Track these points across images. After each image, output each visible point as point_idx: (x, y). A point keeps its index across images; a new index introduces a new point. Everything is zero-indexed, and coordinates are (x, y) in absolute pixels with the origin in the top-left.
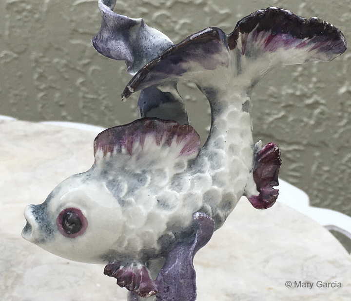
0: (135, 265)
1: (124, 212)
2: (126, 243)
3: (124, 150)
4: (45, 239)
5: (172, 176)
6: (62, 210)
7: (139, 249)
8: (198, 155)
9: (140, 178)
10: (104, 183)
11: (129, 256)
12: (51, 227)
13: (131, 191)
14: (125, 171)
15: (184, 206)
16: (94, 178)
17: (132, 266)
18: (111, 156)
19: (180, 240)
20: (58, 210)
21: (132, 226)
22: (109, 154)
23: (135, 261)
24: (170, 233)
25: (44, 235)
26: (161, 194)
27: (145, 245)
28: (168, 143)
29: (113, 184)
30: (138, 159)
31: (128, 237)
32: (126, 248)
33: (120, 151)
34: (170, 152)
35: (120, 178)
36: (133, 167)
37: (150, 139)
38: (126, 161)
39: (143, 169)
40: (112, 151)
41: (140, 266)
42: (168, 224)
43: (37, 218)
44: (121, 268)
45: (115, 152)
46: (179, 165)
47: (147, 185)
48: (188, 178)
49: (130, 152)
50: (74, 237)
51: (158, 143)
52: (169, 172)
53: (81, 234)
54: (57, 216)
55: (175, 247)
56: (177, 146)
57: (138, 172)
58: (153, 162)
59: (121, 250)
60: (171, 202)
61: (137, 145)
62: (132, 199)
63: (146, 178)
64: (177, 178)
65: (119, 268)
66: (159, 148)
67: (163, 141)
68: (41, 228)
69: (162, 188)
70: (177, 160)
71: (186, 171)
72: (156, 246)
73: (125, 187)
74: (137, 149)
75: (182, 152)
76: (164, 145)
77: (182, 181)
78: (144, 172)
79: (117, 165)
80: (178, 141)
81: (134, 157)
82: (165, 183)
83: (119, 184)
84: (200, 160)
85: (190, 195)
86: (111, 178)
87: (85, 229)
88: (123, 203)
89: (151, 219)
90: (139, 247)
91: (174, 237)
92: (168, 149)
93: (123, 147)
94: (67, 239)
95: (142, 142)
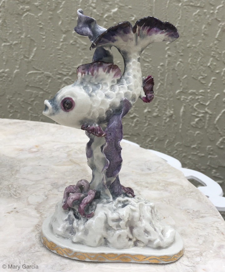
0: (95, 125)
1: (91, 99)
2: (92, 114)
3: (90, 73)
4: (55, 113)
5: (110, 85)
6: (63, 99)
7: (97, 117)
8: (121, 78)
9: (97, 86)
10: (82, 87)
11: (92, 121)
12: (58, 107)
13: (93, 91)
14: (91, 83)
15: (117, 98)
16: (77, 85)
17: (94, 125)
18: (85, 75)
19: (115, 113)
20: (61, 99)
21: (94, 106)
22: (84, 75)
23: (95, 123)
24: (111, 110)
25: (55, 111)
26: (106, 93)
27: (100, 115)
28: (109, 72)
29: (85, 88)
30: (96, 78)
31: (93, 111)
32: (92, 117)
33: (88, 74)
34: (109, 75)
35: (88, 85)
36: (94, 81)
37: (101, 70)
38: (91, 78)
39: (98, 82)
40: (85, 73)
41: (97, 125)
42: (110, 105)
43: (51, 104)
44: (89, 126)
45: (86, 74)
46: (113, 81)
47: (100, 88)
48: (117, 87)
49: (92, 74)
50: (68, 111)
51: (104, 71)
52: (109, 84)
53: (72, 109)
54: (61, 102)
55: (113, 116)
56: (112, 73)
57: (96, 83)
58: (102, 80)
59: (89, 117)
60: (111, 96)
61: (95, 71)
62: (94, 94)
63: (99, 86)
64: (112, 87)
65: (88, 126)
66: (105, 73)
67: (106, 71)
68: (53, 108)
69: (106, 90)
70: (112, 79)
71: (116, 84)
72: (105, 116)
73: (91, 89)
74: (96, 73)
75: (115, 76)
76: (107, 72)
77: (115, 88)
78: (99, 83)
79: (87, 80)
80: (112, 71)
81: (94, 77)
82: (108, 88)
83: (88, 88)
84: (121, 80)
85: (118, 93)
86: (85, 85)
87: (74, 107)
88: (90, 95)
89: (103, 102)
90: (97, 116)
91: (112, 111)
92: (108, 74)
93: (90, 72)
94: (65, 112)
95: (98, 70)
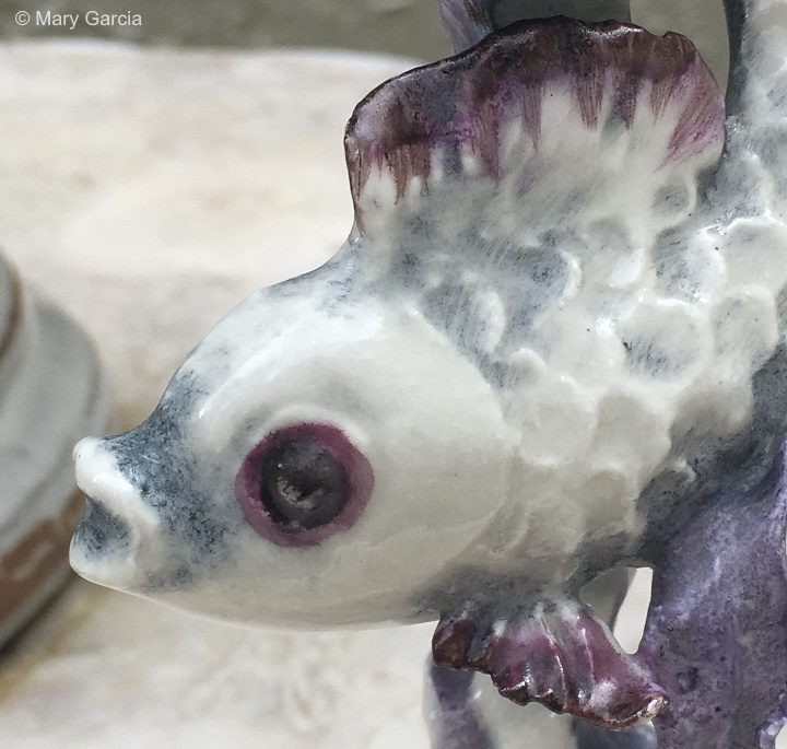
3: (470, 162)
4: (193, 568)
5: (651, 241)
6: (257, 437)
8: (725, 151)
9: (540, 266)
10: (412, 307)
12: (213, 515)
14: (482, 244)
18: (426, 189)
20: (236, 442)
22: (415, 183)
25: (188, 551)
28: (623, 113)
30: (522, 190)
33: (454, 166)
34: (631, 148)
36: (508, 224)
37: (557, 106)
38: (480, 204)
39: (542, 229)
40: (425, 170)
45: (437, 173)
46: (667, 197)
48: (706, 238)
49: (491, 168)
51: (589, 118)
52: (643, 228)
54: (236, 466)
56: (655, 121)
57: (530, 241)
58: (577, 197)
61: (514, 133)
62: (525, 353)
63: (561, 263)
64: (668, 245)
66: (595, 135)
68: (170, 525)
70: (660, 179)
71: (694, 221)
73: (493, 308)
74: (519, 150)
75: (676, 142)
76: (609, 124)
77: (689, 257)
78: (549, 239)
79: (451, 225)
81: (508, 184)
82: (633, 269)
83: (467, 303)
86: (434, 281)
92: (624, 138)
93: (465, 147)
95: (532, 121)
